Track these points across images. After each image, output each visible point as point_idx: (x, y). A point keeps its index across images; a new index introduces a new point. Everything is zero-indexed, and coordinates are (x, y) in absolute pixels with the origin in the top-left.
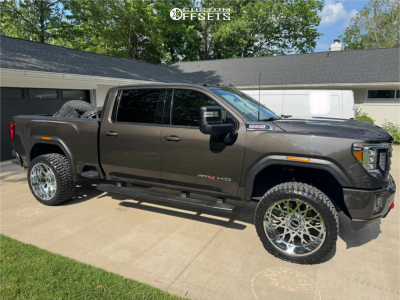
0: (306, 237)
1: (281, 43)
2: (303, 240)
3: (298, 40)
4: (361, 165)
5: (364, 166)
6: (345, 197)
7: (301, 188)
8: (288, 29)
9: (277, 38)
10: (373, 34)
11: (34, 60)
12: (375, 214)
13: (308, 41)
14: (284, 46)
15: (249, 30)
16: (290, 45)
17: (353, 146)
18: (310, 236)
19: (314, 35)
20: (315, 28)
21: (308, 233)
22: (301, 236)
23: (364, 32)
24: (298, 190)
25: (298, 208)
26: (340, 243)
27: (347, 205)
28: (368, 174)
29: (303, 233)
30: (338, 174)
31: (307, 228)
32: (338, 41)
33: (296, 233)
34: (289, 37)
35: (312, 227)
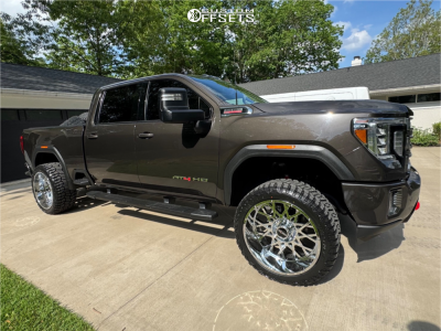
0: (298, 249)
1: (307, 67)
2: (295, 253)
3: (323, 64)
4: (365, 148)
5: (370, 150)
6: (346, 194)
7: (300, 190)
8: (313, 54)
9: (303, 63)
10: (393, 53)
11: (72, 85)
12: (390, 218)
13: (331, 64)
14: (310, 69)
15: (276, 57)
16: (315, 68)
17: (352, 124)
18: (304, 248)
19: (337, 57)
20: (337, 51)
21: (300, 245)
22: (293, 248)
23: (384, 53)
24: (296, 192)
25: (286, 212)
26: (350, 255)
27: (349, 205)
28: (378, 162)
29: (294, 244)
30: (334, 163)
31: (299, 238)
32: (359, 57)
33: (286, 244)
34: (314, 61)
35: (305, 236)
